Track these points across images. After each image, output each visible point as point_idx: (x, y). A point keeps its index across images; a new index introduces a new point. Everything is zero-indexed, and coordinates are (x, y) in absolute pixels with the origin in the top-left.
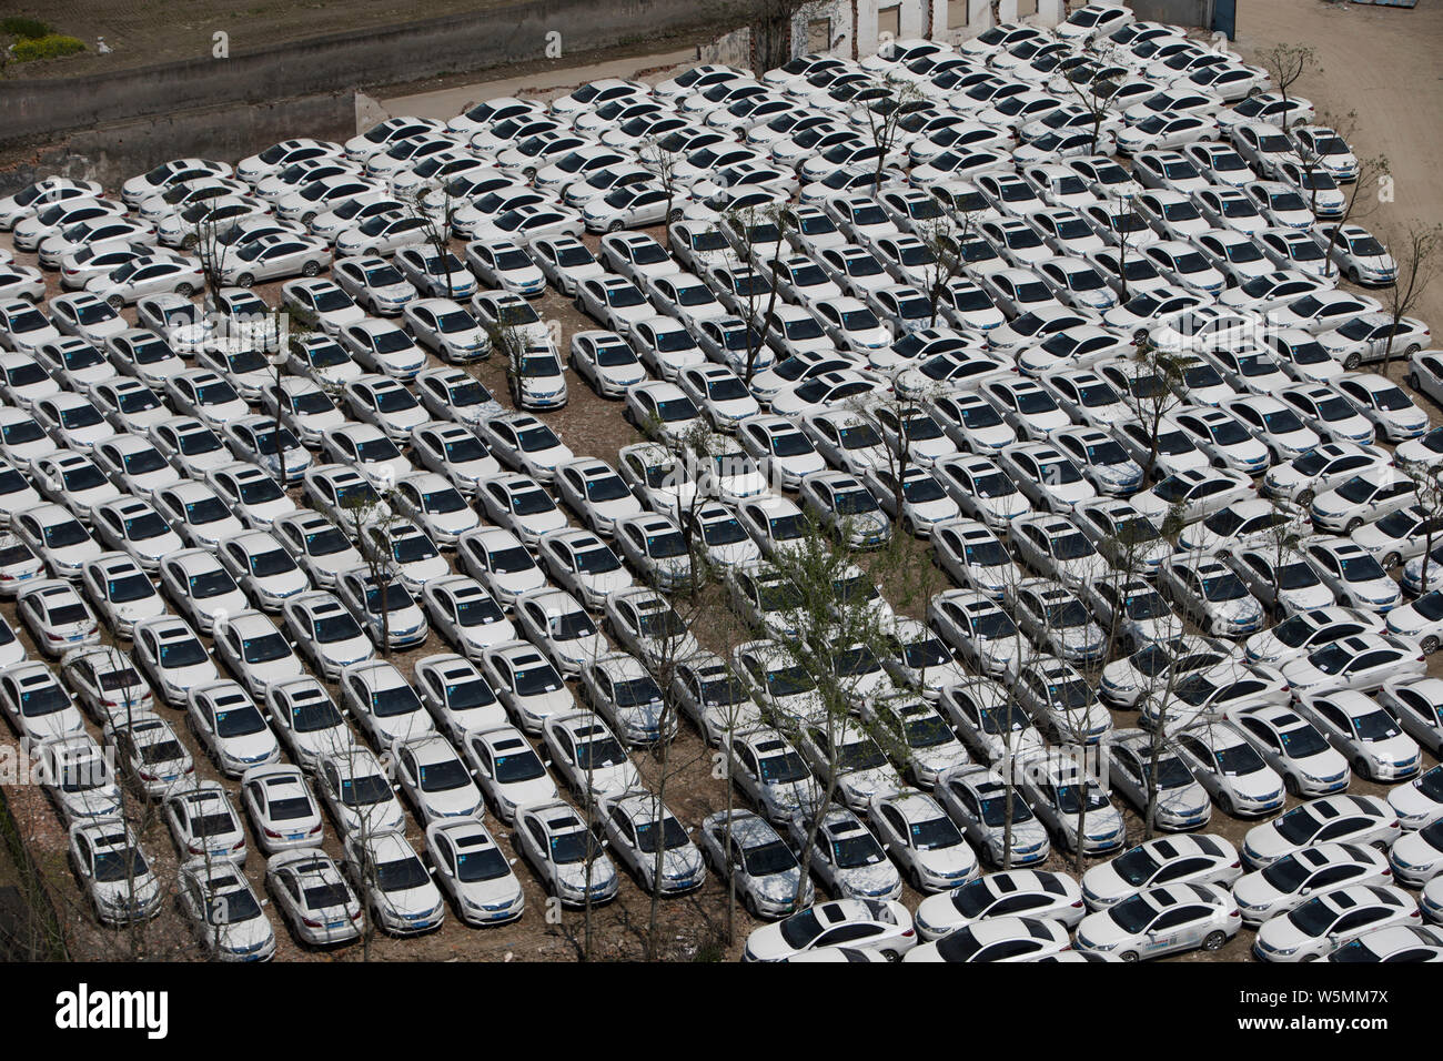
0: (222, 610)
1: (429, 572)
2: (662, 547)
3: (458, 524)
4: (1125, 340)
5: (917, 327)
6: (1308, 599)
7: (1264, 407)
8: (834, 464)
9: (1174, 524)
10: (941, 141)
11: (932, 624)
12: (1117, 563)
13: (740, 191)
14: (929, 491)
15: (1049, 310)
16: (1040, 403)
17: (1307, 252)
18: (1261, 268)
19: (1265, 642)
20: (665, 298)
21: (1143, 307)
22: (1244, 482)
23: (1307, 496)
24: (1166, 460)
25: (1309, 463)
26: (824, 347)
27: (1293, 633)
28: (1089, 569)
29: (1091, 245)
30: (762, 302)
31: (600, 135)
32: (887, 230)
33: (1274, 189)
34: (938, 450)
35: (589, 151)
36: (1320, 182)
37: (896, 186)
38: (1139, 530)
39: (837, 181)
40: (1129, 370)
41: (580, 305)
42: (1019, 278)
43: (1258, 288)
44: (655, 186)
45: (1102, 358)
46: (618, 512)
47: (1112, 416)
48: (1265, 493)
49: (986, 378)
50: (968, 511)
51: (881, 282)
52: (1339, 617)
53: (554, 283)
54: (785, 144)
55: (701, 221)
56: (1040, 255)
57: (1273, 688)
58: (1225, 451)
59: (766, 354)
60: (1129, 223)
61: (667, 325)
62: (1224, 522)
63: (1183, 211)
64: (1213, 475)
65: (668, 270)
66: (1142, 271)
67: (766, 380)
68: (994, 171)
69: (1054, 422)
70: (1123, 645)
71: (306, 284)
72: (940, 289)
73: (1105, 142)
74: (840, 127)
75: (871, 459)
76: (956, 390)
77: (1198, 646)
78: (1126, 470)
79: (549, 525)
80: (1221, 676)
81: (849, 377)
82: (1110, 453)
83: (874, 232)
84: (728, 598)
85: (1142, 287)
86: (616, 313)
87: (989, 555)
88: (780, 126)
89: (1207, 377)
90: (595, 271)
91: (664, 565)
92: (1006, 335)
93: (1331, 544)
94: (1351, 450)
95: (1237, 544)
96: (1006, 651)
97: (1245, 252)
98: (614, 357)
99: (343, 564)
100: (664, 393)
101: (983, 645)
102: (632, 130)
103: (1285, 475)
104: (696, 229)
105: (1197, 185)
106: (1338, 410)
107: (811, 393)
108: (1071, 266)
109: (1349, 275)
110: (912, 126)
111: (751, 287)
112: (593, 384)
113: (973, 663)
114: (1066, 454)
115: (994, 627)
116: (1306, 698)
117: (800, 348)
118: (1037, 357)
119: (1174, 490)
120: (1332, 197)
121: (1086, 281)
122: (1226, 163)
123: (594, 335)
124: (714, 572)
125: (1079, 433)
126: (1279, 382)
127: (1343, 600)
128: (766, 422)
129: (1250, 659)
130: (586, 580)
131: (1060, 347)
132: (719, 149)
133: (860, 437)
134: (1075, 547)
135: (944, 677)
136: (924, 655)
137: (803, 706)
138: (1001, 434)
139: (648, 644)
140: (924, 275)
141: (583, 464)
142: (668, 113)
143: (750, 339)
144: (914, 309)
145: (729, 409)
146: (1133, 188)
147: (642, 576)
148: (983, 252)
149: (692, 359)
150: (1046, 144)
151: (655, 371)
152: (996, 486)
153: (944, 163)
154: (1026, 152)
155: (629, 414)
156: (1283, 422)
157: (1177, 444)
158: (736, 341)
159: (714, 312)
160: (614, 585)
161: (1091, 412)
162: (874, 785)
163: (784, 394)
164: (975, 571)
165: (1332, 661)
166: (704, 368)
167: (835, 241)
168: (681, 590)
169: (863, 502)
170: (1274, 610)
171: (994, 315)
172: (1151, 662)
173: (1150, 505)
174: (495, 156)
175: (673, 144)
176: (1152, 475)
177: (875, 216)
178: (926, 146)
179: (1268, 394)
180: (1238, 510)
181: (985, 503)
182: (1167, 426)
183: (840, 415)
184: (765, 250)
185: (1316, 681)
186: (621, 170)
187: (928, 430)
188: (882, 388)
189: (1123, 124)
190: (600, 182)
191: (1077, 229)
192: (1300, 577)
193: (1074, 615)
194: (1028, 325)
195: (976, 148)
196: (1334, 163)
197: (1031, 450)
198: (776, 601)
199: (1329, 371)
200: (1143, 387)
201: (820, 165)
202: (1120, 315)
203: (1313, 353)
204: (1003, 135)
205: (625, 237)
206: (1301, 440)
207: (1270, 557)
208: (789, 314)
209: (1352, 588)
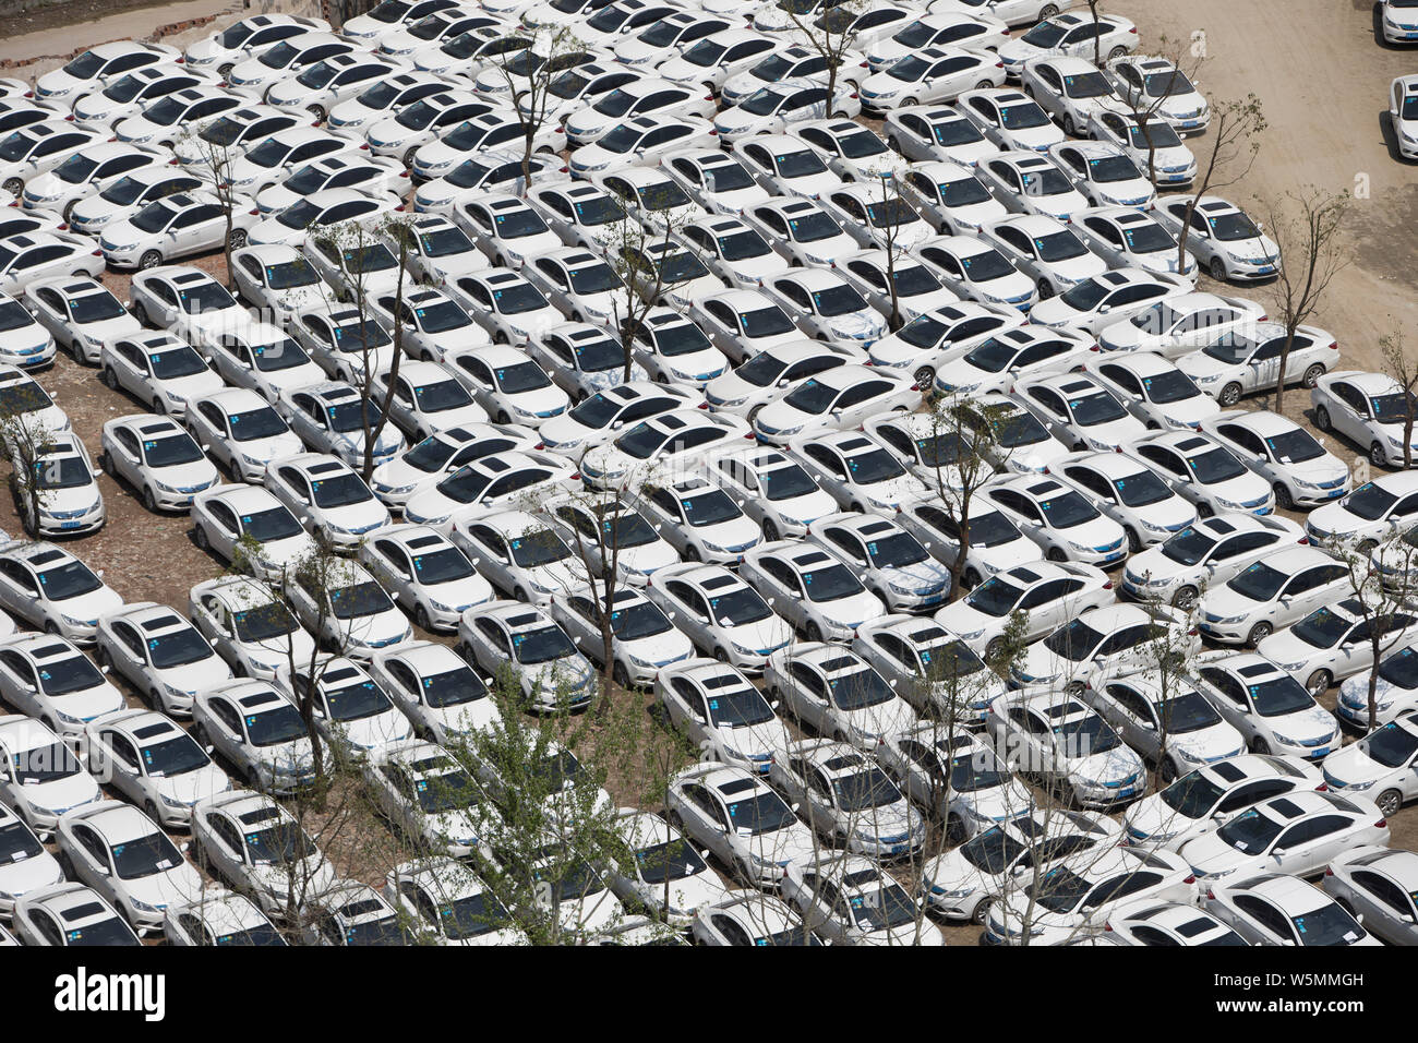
2: (269, 728)
4: (904, 383)
5: (605, 383)
7: (1115, 469)
8: (506, 590)
9: (1006, 650)
10: (610, 108)
11: (671, 816)
12: (926, 709)
13: (325, 199)
14: (648, 621)
15: (791, 347)
16: (788, 483)
17: (1149, 240)
18: (1087, 268)
19: (1152, 813)
20: (236, 363)
21: (924, 334)
22: (1096, 580)
23: (1187, 595)
24: (979, 555)
25: (1186, 547)
26: (473, 420)
27: (1193, 797)
28: (890, 720)
29: (841, 248)
30: (382, 357)
31: (114, 127)
32: (546, 245)
33: (1092, 151)
34: (651, 561)
35: (100, 150)
36: (1153, 136)
37: (552, 178)
38: (956, 660)
39: (467, 176)
40: (920, 427)
41: (109, 377)
42: (744, 302)
43: (1085, 296)
44: (203, 196)
45: (874, 412)
46: (199, 680)
47: (897, 496)
48: (1127, 594)
49: (710, 452)
50: (707, 649)
51: (542, 322)
52: (1256, 770)
53: (68, 347)
54: (385, 124)
55: (277, 245)
56: (771, 267)
57: (1172, 879)
58: (1062, 537)
59: (391, 435)
60: (892, 214)
61: (238, 402)
62: (1075, 641)
63: (966, 192)
64: (1051, 573)
65: (234, 321)
66: (916, 282)
67: (393, 472)
68: (696, 147)
69: (815, 509)
70: (949, 830)
72: (632, 327)
73: (845, 100)
74: (463, 96)
75: (560, 580)
76: (674, 470)
77: (1060, 826)
78: (925, 574)
79: (101, 703)
80: (1102, 863)
81: (516, 461)
82: (901, 551)
83: (529, 248)
84: (368, 796)
85: (920, 306)
86: (164, 387)
87: (743, 710)
88: (376, 100)
89: (1026, 431)
90: (126, 327)
91: (273, 755)
92: (731, 386)
93: (1233, 663)
94: (1245, 525)
95: (1098, 671)
96: (792, 848)
97: (1062, 246)
98: (170, 452)
100: (248, 501)
101: (744, 842)
102: (163, 115)
103: (1152, 565)
104: (269, 257)
105: (982, 152)
106: (1218, 467)
107: (462, 489)
108: (815, 281)
109: (1212, 268)
110: (566, 90)
111: (363, 336)
112: (141, 495)
113: (731, 870)
114: (838, 556)
115: (765, 815)
116: (1223, 892)
117: (439, 423)
118: (779, 415)
119: (996, 598)
120: (1172, 158)
121: (839, 301)
122: (1022, 118)
123: (137, 421)
124: (350, 765)
125: (852, 523)
126: (1129, 431)
127: (1257, 745)
128: (402, 535)
129: (1133, 838)
130: (159, 785)
131: (813, 400)
132: (292, 138)
133: (539, 549)
134: (866, 690)
136: (666, 864)
138: (742, 530)
139: (264, 874)
140: (608, 306)
141: (140, 614)
142: (209, 89)
143: (366, 414)
144: (598, 357)
145: (346, 520)
146: (891, 162)
147: (242, 775)
148: (689, 268)
149: (282, 449)
150: (762, 105)
151: (230, 471)
152: (744, 608)
153: (619, 141)
154: (733, 118)
155: (198, 535)
156: (1141, 490)
157: (995, 531)
158: (346, 419)
159: (309, 378)
160: (201, 791)
161: (863, 492)
163: (423, 491)
164: (725, 735)
165: (1254, 835)
166: (304, 462)
167: (473, 264)
168: (304, 792)
169: (544, 646)
170: (1160, 766)
171: (713, 359)
172: (992, 852)
173: (964, 622)
175: (222, 134)
176: (964, 577)
177: (526, 224)
178: (586, 115)
179: (1117, 449)
180: (1091, 620)
181: (729, 634)
182: (981, 506)
183: (511, 519)
184: (379, 283)
185: (1237, 865)
186: (150, 176)
187: (633, 532)
188: (562, 475)
189: (867, 69)
190: (121, 195)
191: (818, 227)
192: (1194, 714)
193: (875, 788)
194: (763, 371)
195: (663, 117)
196: (1177, 107)
197: (787, 552)
198: (438, 798)
199: (1201, 411)
200: (939, 451)
201: (438, 153)
202: (892, 348)
203: (1175, 386)
204: (698, 97)
205: (168, 274)
206: (1173, 513)
207: (1150, 689)
208: (418, 375)
209: (1269, 726)
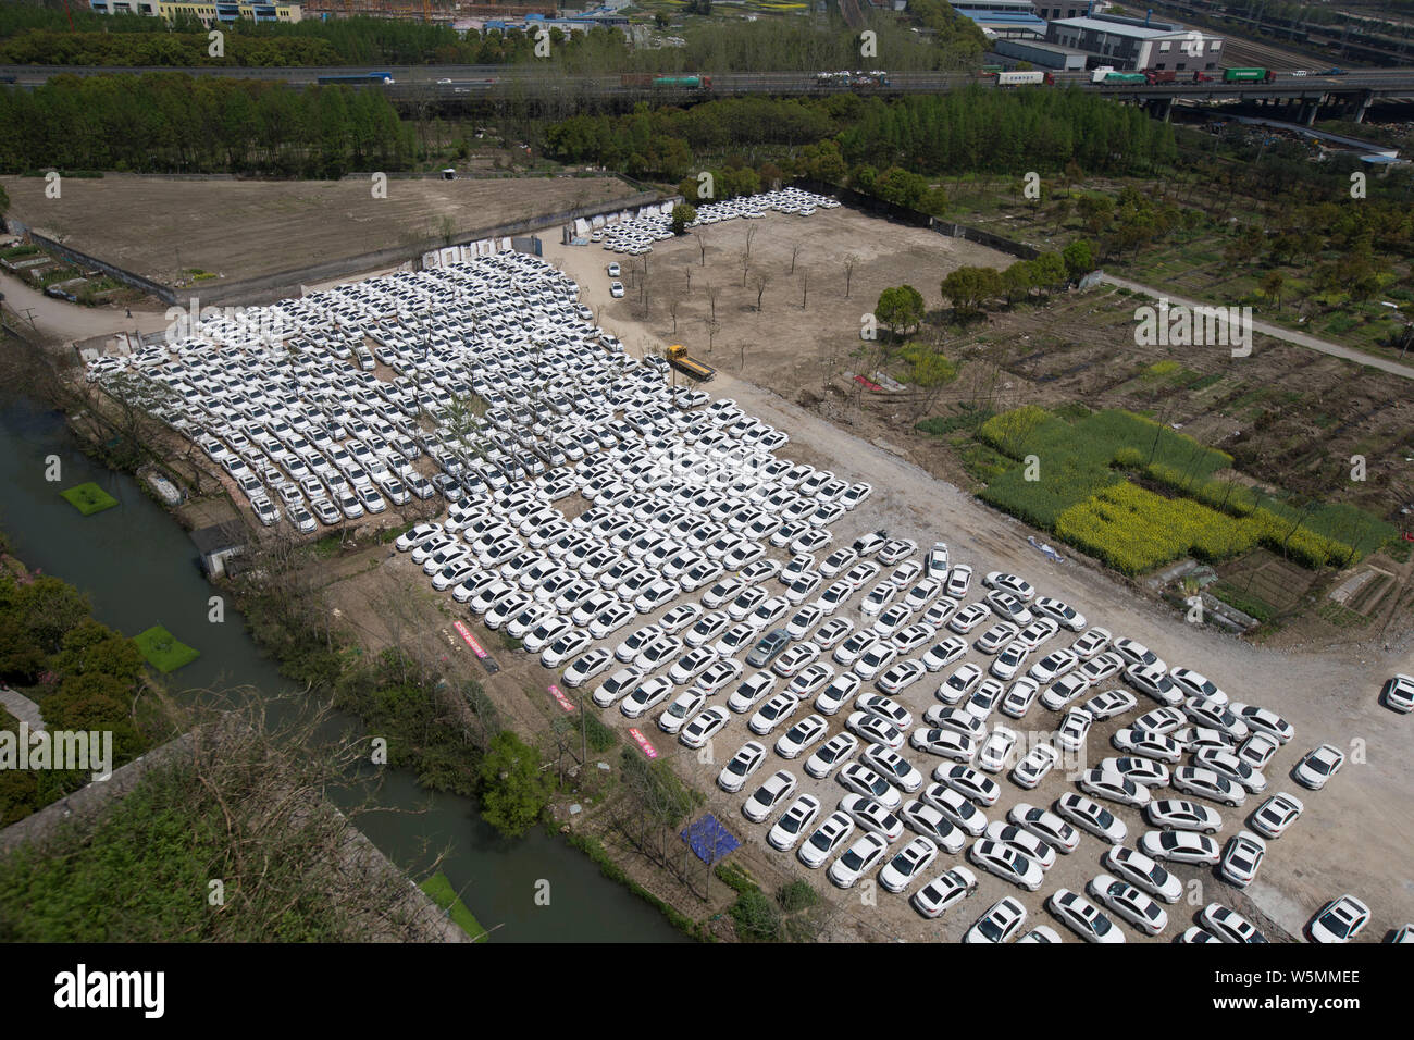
0: (286, 434)
1: (344, 418)
2: (410, 405)
3: (351, 404)
4: (526, 338)
5: (470, 339)
6: (582, 403)
7: (564, 354)
8: (453, 378)
9: (546, 387)
10: (469, 288)
11: (486, 419)
12: (532, 398)
13: (415, 306)
14: (480, 383)
15: (504, 332)
16: (505, 357)
17: (569, 312)
18: (558, 317)
19: (574, 415)
20: (399, 337)
21: (529, 329)
22: (562, 374)
23: (578, 376)
24: (541, 369)
25: (578, 367)
26: (445, 347)
27: (581, 412)
28: (525, 400)
29: (513, 314)
30: (427, 335)
31: (374, 293)
32: (458, 314)
33: (559, 296)
34: (480, 373)
35: (371, 298)
36: (570, 293)
37: (458, 301)
38: (537, 389)
39: (442, 301)
40: (529, 347)
41: (375, 340)
42: (495, 324)
43: (558, 322)
44: (392, 306)
45: (520, 344)
46: (395, 397)
47: (525, 359)
48: (568, 376)
49: (490, 352)
50: (491, 388)
51: (458, 328)
52: (592, 407)
53: (367, 335)
54: (426, 292)
55: (406, 315)
56: (500, 317)
57: (577, 426)
58: (556, 366)
59: (430, 350)
60: (522, 307)
61: (400, 345)
62: (559, 385)
63: (536, 303)
64: (554, 372)
65: (398, 329)
66: (527, 320)
67: (431, 357)
68: (485, 296)
69: (510, 362)
70: (537, 419)
71: (295, 340)
72: (474, 329)
73: (512, 286)
74: (440, 286)
75: (463, 376)
76: (483, 355)
77: (557, 418)
78: (531, 373)
79: (377, 402)
80: (564, 424)
81: (454, 354)
82: (526, 369)
83: (454, 315)
84: (429, 417)
85: (528, 324)
86: (386, 342)
87: (498, 399)
88: (424, 287)
89: (548, 347)
90: (378, 331)
91: (411, 410)
92: (494, 340)
93: (587, 388)
94: (588, 363)
95: (563, 390)
96: (508, 424)
97: (553, 313)
98: (387, 354)
99: (320, 418)
100: (403, 363)
101: (500, 423)
102: (383, 291)
103: (572, 371)
104: (405, 317)
105: (538, 296)
106: (583, 353)
107: (444, 360)
108: (508, 320)
109: (581, 317)
110: (460, 285)
111: (423, 332)
112: (383, 362)
113: (497, 428)
114: (515, 370)
115: (503, 418)
116: (586, 428)
117: (439, 348)
118: (503, 345)
119: (544, 377)
120: (573, 297)
121: (513, 324)
122: (545, 290)
123: (381, 348)
124: (425, 411)
125: (517, 364)
126: (567, 346)
127: (592, 402)
128: (433, 369)
129: (570, 419)
130: (389, 416)
131: (509, 342)
132: (408, 295)
133: (459, 370)
134: (521, 395)
135: (491, 432)
136: (485, 428)
137: (455, 444)
138: (497, 366)
139: (410, 432)
140: (470, 325)
141: (384, 385)
142: (392, 286)
143: (425, 346)
144: (468, 335)
145: (422, 366)
146: (522, 298)
147: (405, 414)
148: (485, 318)
149: (409, 353)
150: (497, 287)
151: (399, 357)
152: (498, 380)
153: (470, 294)
154: (492, 290)
155: (394, 369)
156: (570, 357)
157: (544, 365)
158: (421, 347)
159: (414, 340)
160: (397, 417)
161: (519, 359)
162: (478, 463)
163: (437, 360)
164: (495, 404)
165: (591, 418)
166: (414, 356)
167: (444, 318)
168: (417, 417)
169: (460, 389)
170: (575, 407)
171: (490, 335)
172: (545, 423)
173: (539, 382)
174: (345, 301)
175: (395, 294)
176: (538, 374)
177: (453, 310)
178: (464, 290)
179: (565, 350)
180: (561, 381)
181: (495, 385)
182: (541, 361)
183: (454, 366)
184: (426, 322)
185: (588, 424)
186: (381, 302)
187: (476, 367)
188: (463, 356)
189: (516, 281)
190: (376, 306)
191: (509, 310)
192: (580, 397)
193: (523, 413)
194: (500, 337)
195: (479, 290)
196: (573, 288)
197: (505, 370)
198: (443, 416)
199: (579, 343)
200: (532, 351)
201: (437, 298)
202: (523, 332)
203: (575, 338)
204: (485, 286)
205: (385, 321)
206: (574, 362)
207: (572, 393)
208: (434, 339)
209: (593, 399)
